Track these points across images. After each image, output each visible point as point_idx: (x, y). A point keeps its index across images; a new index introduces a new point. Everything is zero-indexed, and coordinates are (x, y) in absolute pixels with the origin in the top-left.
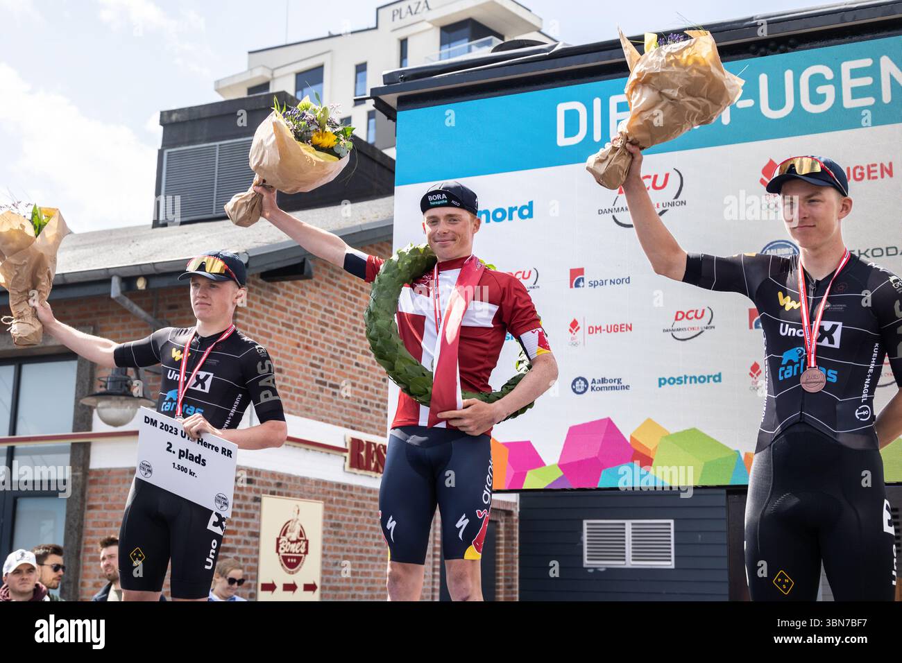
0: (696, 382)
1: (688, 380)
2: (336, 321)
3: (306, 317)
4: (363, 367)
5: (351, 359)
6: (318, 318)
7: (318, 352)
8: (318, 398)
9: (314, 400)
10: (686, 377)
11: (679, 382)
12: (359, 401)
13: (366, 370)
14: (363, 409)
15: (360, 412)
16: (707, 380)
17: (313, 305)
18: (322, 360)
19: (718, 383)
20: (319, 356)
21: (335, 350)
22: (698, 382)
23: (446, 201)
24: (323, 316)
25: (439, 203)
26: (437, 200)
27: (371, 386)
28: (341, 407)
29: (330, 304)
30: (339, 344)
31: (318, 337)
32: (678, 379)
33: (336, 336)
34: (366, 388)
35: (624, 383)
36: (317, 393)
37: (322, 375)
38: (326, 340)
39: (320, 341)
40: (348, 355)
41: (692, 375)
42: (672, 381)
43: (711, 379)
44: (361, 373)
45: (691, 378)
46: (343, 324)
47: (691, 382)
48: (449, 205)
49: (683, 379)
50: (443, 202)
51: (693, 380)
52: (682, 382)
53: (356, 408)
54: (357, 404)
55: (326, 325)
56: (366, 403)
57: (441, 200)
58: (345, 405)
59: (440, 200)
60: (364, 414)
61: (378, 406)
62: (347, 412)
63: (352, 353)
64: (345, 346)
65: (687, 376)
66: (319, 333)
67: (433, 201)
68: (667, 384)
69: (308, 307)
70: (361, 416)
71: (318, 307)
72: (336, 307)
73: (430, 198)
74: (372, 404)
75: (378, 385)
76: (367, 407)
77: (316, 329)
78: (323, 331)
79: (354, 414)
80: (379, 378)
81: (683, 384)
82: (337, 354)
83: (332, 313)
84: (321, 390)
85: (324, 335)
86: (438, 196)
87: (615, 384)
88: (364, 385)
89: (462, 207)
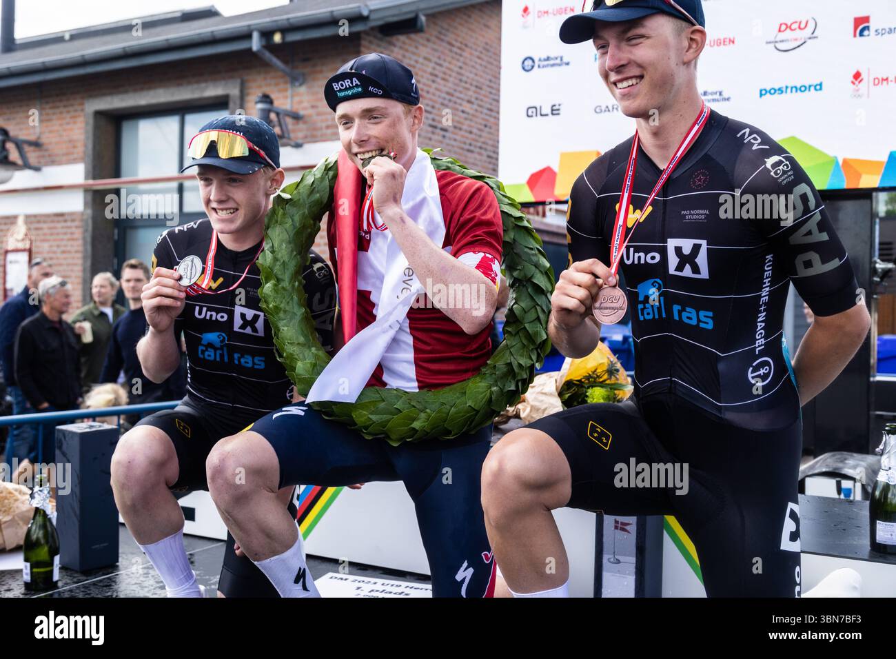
0: (796, 91)
1: (789, 90)
2: (445, 73)
3: (420, 69)
4: (468, 114)
5: (457, 106)
6: (429, 70)
7: (431, 100)
8: (430, 139)
9: (427, 141)
10: (787, 87)
11: (780, 92)
12: (465, 143)
13: (470, 117)
14: (469, 151)
15: (466, 153)
16: (807, 90)
17: (425, 58)
18: (433, 107)
19: (819, 92)
20: (431, 103)
21: (444, 99)
22: (799, 91)
23: (360, 89)
24: (434, 69)
25: (350, 93)
26: (346, 89)
27: (475, 131)
28: (450, 148)
29: (439, 58)
30: (448, 93)
31: (430, 86)
32: (779, 89)
33: (445, 86)
34: (471, 132)
35: (725, 95)
36: (430, 135)
37: (434, 120)
38: (437, 89)
39: (432, 90)
40: (455, 103)
41: (793, 86)
42: (772, 91)
43: (812, 88)
44: (466, 119)
45: (792, 88)
46: (450, 76)
47: (791, 92)
48: (365, 94)
49: (784, 89)
50: (356, 90)
51: (794, 89)
52: (782, 92)
53: (462, 149)
54: (463, 145)
55: (436, 76)
56: (470, 145)
57: (353, 88)
58: (453, 146)
59: (350, 88)
60: (469, 154)
61: (481, 148)
62: (455, 153)
63: (458, 101)
64: (452, 95)
65: (788, 85)
66: (430, 83)
67: (341, 90)
68: (768, 94)
69: (421, 60)
70: (466, 157)
71: (429, 60)
72: (445, 60)
73: (336, 86)
74: (475, 146)
75: (480, 130)
76: (472, 148)
77: (428, 79)
78: (433, 81)
79: (460, 154)
80: (481, 124)
81: (784, 93)
82: (446, 102)
83: (441, 65)
84: (433, 133)
85: (434, 85)
86: (347, 83)
87: (717, 97)
88: (469, 129)
89: (386, 95)
